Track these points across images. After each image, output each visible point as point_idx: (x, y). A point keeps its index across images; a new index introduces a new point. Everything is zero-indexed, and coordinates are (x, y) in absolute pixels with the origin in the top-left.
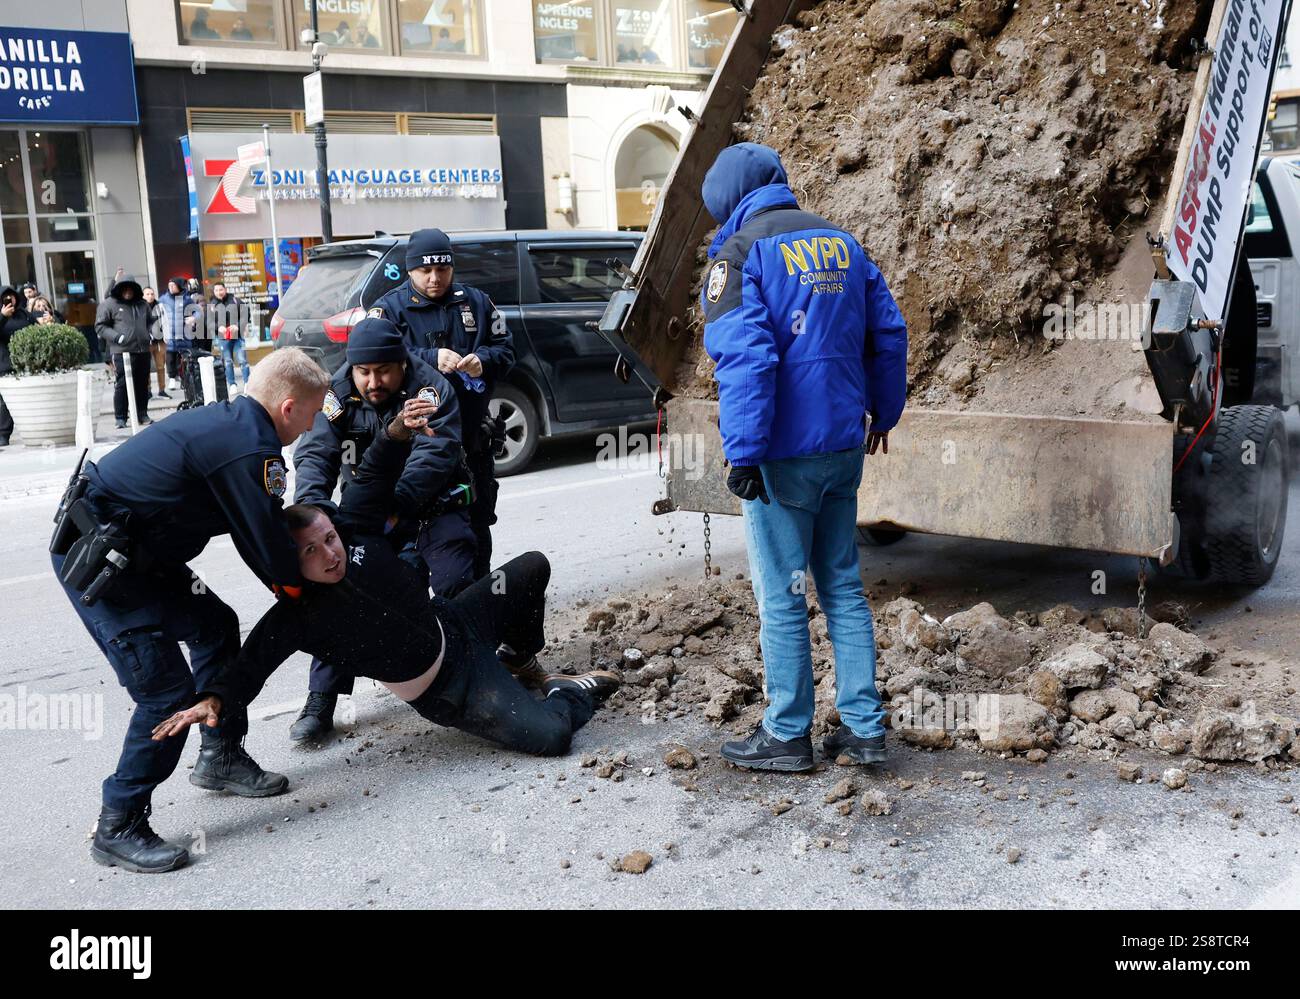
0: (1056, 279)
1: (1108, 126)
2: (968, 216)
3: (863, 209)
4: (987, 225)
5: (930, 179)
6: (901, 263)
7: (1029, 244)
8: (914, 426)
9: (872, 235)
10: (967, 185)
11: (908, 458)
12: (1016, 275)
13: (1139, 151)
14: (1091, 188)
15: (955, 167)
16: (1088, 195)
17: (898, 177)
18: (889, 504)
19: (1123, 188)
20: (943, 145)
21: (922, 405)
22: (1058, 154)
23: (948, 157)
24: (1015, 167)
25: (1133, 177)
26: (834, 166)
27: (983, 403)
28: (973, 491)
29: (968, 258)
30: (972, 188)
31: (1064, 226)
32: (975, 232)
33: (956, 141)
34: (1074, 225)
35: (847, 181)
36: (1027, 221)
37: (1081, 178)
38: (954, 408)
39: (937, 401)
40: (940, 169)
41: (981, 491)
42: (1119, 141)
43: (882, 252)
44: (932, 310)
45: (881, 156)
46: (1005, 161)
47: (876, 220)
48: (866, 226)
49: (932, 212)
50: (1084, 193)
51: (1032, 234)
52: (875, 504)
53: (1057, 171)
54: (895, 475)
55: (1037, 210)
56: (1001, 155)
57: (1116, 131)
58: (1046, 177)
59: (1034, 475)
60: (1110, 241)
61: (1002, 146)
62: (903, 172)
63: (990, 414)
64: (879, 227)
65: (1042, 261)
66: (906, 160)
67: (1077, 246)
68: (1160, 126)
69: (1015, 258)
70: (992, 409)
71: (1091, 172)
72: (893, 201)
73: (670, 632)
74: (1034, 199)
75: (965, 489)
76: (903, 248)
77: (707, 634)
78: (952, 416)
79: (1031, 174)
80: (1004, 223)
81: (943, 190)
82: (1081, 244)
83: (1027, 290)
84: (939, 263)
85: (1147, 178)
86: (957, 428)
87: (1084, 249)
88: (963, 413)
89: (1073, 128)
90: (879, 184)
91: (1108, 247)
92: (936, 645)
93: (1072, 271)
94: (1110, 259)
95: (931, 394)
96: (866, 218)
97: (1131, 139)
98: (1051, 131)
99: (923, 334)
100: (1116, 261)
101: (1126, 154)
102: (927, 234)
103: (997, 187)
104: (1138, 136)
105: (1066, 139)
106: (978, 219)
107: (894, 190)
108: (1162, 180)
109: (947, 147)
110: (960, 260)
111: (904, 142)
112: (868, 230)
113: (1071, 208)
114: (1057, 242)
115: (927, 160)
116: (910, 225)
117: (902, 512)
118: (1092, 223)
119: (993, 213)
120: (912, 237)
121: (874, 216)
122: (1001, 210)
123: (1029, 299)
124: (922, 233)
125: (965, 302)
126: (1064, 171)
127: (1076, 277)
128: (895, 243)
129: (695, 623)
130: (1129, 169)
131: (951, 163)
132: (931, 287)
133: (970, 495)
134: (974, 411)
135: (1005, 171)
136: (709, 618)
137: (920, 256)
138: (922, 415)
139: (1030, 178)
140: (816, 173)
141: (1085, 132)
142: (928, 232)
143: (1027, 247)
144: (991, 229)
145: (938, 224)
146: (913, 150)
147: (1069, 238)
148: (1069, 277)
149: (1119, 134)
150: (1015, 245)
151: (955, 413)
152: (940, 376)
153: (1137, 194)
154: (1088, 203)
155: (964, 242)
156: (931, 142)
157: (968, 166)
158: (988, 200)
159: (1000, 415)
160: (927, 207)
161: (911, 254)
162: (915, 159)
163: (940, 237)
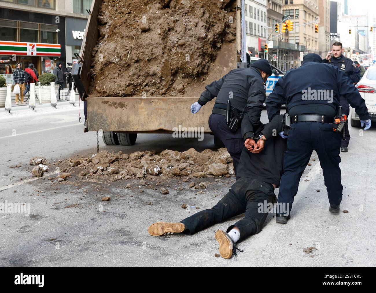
0: (204, 63)
1: (213, 24)
2: (181, 46)
3: (151, 42)
4: (187, 48)
5: (170, 35)
6: (163, 57)
7: (199, 53)
8: (169, 102)
9: (154, 49)
10: (182, 37)
11: (167, 111)
12: (196, 61)
13: (220, 31)
14: (211, 40)
15: (178, 32)
16: (211, 41)
17: (162, 34)
18: (161, 124)
19: (216, 40)
20: (174, 26)
21: (170, 96)
22: (203, 31)
23: (175, 29)
24: (194, 33)
25: (218, 38)
26: (140, 30)
27: (188, 95)
28: (186, 118)
29: (182, 56)
30: (183, 38)
31: (205, 49)
32: (184, 50)
33: (177, 25)
34: (208, 49)
35: (145, 35)
36: (198, 47)
37: (209, 37)
38: (179, 96)
39: (175, 95)
40: (173, 33)
41: (189, 119)
42: (215, 28)
43: (157, 54)
44: (172, 70)
45: (154, 28)
46: (190, 31)
47: (155, 45)
48: (152, 47)
49: (172, 44)
50: (210, 41)
51: (199, 51)
52: (157, 124)
53: (204, 35)
54: (163, 116)
55: (200, 45)
56: (189, 30)
57: (214, 26)
58: (201, 36)
59: (203, 113)
60: (215, 54)
61: (189, 28)
62: (163, 33)
63: (191, 98)
64: (156, 47)
65: (201, 58)
66: (164, 30)
67: (208, 54)
68: (225, 25)
69: (196, 57)
70: (191, 96)
71: (210, 36)
72: (160, 40)
73: (103, 163)
74: (199, 42)
75: (184, 118)
76: (163, 53)
77: (114, 163)
78: (180, 99)
79: (198, 35)
80: (192, 48)
81: (173, 38)
82: (209, 54)
83: (198, 65)
84: (174, 58)
85: (221, 38)
86: (181, 102)
87: (209, 55)
88: (183, 98)
89: (205, 24)
90: (155, 36)
91: (214, 55)
92: (185, 158)
93: (207, 61)
94: (214, 58)
95: (172, 93)
96: (152, 45)
97: (218, 28)
98: (201, 24)
99: (169, 77)
100: (215, 59)
101: (217, 32)
102: (170, 50)
103: (190, 38)
104: (220, 27)
105: (204, 27)
106: (185, 46)
107: (160, 37)
108: (224, 39)
109: (175, 27)
110: (180, 57)
111: (163, 25)
112: (153, 48)
113: (206, 44)
114: (204, 53)
115: (169, 30)
116: (165, 47)
117: (165, 126)
118: (211, 49)
119: (189, 45)
120: (166, 50)
121: (154, 44)
122: (192, 44)
123: (199, 67)
124: (168, 49)
125: (182, 68)
126: (205, 35)
127: (208, 63)
128: (161, 51)
129: (111, 160)
130: (217, 36)
131: (176, 31)
132: (172, 64)
133: (185, 120)
134: (185, 97)
135: (191, 34)
136: (114, 159)
137: (168, 56)
138: (171, 99)
139: (198, 36)
140: (136, 32)
141: (208, 25)
142: (170, 49)
143: (198, 54)
144: (189, 49)
145: (173, 47)
146: (166, 27)
147: (206, 52)
148: (207, 63)
149: (215, 26)
150: (195, 53)
151: (181, 98)
152: (174, 88)
153: (219, 42)
154: (211, 44)
155: (181, 52)
156: (171, 25)
157: (182, 32)
158: (188, 41)
159: (193, 98)
160: (170, 42)
161: (166, 55)
162: (167, 29)
163: (174, 51)
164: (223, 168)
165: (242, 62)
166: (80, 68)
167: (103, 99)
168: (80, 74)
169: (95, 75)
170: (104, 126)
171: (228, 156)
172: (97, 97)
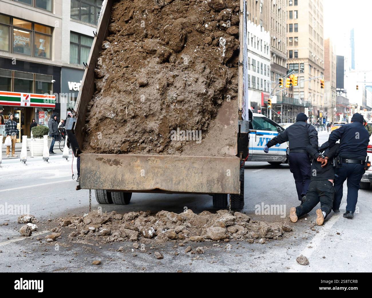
0: (204, 120)
1: (213, 80)
2: (180, 102)
3: (149, 98)
4: (187, 104)
5: (169, 91)
6: (161, 113)
7: (198, 110)
8: (166, 160)
9: (152, 105)
10: (181, 93)
11: (164, 169)
12: (195, 118)
13: (222, 87)
14: (212, 96)
15: (177, 88)
16: (211, 98)
17: (160, 90)
18: (157, 183)
19: (217, 97)
20: (173, 81)
21: (168, 154)
22: (204, 86)
23: (175, 85)
24: (194, 89)
25: (219, 94)
26: (138, 85)
27: (186, 153)
28: (183, 178)
29: (181, 113)
30: (183, 94)
31: (205, 106)
32: (183, 106)
33: (176, 81)
34: (208, 106)
35: (142, 90)
36: (198, 104)
37: (209, 93)
38: (177, 155)
39: (172, 153)
40: (172, 88)
41: (186, 178)
42: (216, 84)
43: (155, 110)
44: (170, 127)
45: (153, 83)
46: (190, 87)
47: (153, 101)
48: (150, 103)
49: (170, 100)
50: (210, 97)
51: (199, 107)
52: (153, 183)
53: (204, 91)
54: (159, 175)
55: (200, 101)
56: (189, 85)
57: (215, 82)
58: (201, 93)
59: (202, 173)
60: (215, 111)
61: (189, 83)
62: (162, 88)
63: (189, 156)
64: (154, 103)
65: (201, 115)
66: (163, 85)
67: (208, 111)
68: (226, 81)
69: (195, 114)
70: (189, 155)
71: (211, 92)
72: (158, 96)
73: (95, 223)
74: (199, 98)
75: (182, 178)
76: (161, 109)
77: (107, 223)
78: (178, 157)
79: (198, 91)
80: (192, 104)
81: (172, 93)
82: (209, 111)
83: (198, 122)
84: (172, 114)
85: (222, 95)
86: (179, 160)
87: (209, 112)
88: (181, 156)
89: (206, 80)
90: (154, 90)
91: (215, 112)
92: (182, 220)
93: (207, 118)
94: (215, 115)
95: (170, 151)
96: (150, 100)
97: (219, 84)
98: (201, 80)
99: (167, 134)
100: (216, 116)
101: (218, 88)
102: (168, 106)
103: (189, 94)
104: (221, 83)
105: (205, 83)
106: (184, 102)
107: (158, 93)
108: (225, 95)
109: (174, 82)
110: (179, 113)
111: (162, 80)
112: (151, 104)
113: (207, 101)
114: (204, 110)
115: (168, 85)
116: (163, 103)
117: (162, 186)
118: (212, 105)
119: (189, 101)
120: (164, 106)
121: (152, 100)
122: (191, 100)
123: (198, 125)
124: (167, 105)
125: (180, 125)
126: (206, 91)
127: (208, 120)
128: (159, 107)
129: (104, 220)
130: (218, 92)
131: (176, 87)
132: (170, 121)
133: (183, 179)
134: (183, 156)
135: (191, 90)
136: (107, 219)
137: (166, 112)
138: (169, 157)
139: (198, 92)
140: (133, 86)
141: (208, 81)
142: (169, 105)
143: (198, 111)
144: (188, 105)
145: (172, 103)
146: (165, 82)
147: (206, 109)
148: (206, 119)
149: (216, 82)
150: (195, 110)
151: (178, 156)
152: (171, 146)
153: (220, 98)
154: (211, 100)
155: (180, 109)
156: (170, 80)
157: (182, 88)
158: (187, 97)
159: (192, 156)
160: (168, 98)
161: (164, 111)
162: (166, 85)
163: (172, 107)
164: (222, 232)
165: (243, 120)
166: (74, 123)
167: (97, 155)
168: (74, 129)
169: (89, 130)
170: (97, 184)
171: (227, 219)
172: (91, 154)
